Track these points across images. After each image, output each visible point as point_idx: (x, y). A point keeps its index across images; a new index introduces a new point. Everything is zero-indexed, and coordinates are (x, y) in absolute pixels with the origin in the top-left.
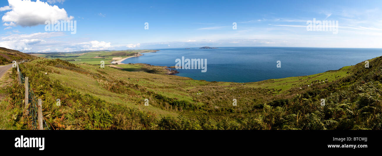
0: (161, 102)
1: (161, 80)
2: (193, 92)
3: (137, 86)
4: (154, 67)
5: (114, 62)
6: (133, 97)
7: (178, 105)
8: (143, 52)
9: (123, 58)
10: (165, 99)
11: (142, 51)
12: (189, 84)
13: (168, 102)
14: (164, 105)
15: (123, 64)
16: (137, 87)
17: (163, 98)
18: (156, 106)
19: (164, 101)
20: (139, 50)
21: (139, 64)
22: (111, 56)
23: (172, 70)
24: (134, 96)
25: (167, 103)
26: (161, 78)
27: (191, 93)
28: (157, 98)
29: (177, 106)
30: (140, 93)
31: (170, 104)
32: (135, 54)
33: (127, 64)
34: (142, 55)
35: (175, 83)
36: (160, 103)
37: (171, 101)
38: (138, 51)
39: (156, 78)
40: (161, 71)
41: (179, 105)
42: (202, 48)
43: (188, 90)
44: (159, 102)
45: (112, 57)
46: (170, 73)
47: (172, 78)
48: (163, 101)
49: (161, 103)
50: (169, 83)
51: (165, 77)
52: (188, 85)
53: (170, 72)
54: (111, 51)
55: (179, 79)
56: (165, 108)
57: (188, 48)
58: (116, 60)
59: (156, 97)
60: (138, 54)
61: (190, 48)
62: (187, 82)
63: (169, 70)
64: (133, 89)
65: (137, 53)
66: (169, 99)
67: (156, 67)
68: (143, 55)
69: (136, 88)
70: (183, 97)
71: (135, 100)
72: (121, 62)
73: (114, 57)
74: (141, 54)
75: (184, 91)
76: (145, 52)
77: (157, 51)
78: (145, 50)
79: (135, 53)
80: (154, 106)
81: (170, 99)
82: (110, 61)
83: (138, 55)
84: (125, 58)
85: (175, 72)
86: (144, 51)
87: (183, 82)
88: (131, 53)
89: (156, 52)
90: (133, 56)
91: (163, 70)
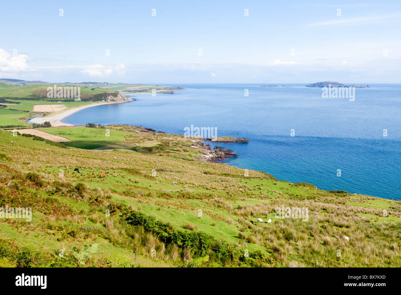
0: (137, 232)
1: (177, 174)
2: (252, 214)
3: (78, 189)
4: (165, 138)
5: (40, 121)
6: (57, 219)
7: (181, 244)
8: (135, 91)
9: (70, 107)
10: (150, 226)
11: (132, 88)
12: (257, 192)
13: (158, 233)
14: (144, 242)
15: (68, 125)
16: (80, 193)
17: (145, 223)
18: (122, 245)
19: (147, 230)
20: (123, 86)
21: (119, 128)
22: (27, 99)
23: (217, 148)
24: (62, 217)
25: (151, 238)
26: (179, 170)
27: (245, 215)
28: (130, 221)
29: (180, 246)
30: (86, 208)
31: (162, 239)
32: (110, 97)
33: (83, 128)
34: (130, 99)
35: (214, 185)
36: (133, 237)
37: (166, 231)
38: (118, 88)
39: (162, 170)
40: (185, 151)
41: (184, 244)
42: (314, 85)
43: (239, 208)
44: (131, 233)
45: (32, 102)
46: (211, 155)
47: (212, 171)
48: (143, 230)
49: (137, 236)
50: (197, 184)
51: (190, 167)
52: (254, 192)
53: (211, 153)
54: (27, 84)
55: (233, 176)
56: (144, 250)
57: (271, 86)
58: (44, 114)
59: (128, 219)
60: (119, 97)
61: (276, 86)
62: (251, 184)
63: (209, 149)
64: (68, 198)
65: (115, 95)
66: (160, 225)
67: (170, 139)
68: (135, 100)
69: (77, 194)
70: (213, 225)
71: (61, 229)
72: (62, 121)
73: (41, 102)
74: (128, 97)
75: (228, 209)
76: (140, 91)
77: (175, 91)
78: (140, 85)
79: (109, 95)
80: (115, 243)
81: (165, 227)
82: (26, 115)
83: (118, 100)
84: (78, 106)
85: (226, 154)
86: (137, 88)
87: (241, 185)
88: (95, 93)
89: (172, 93)
90: (103, 103)
91: (190, 146)
